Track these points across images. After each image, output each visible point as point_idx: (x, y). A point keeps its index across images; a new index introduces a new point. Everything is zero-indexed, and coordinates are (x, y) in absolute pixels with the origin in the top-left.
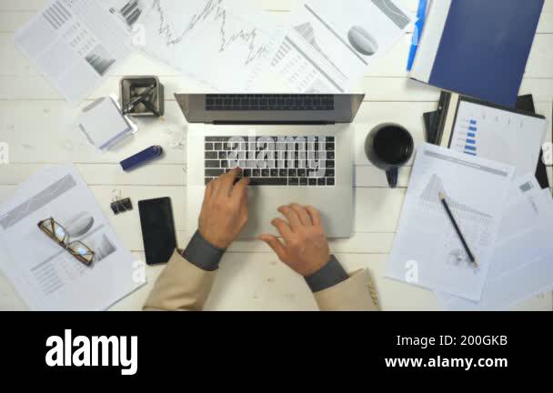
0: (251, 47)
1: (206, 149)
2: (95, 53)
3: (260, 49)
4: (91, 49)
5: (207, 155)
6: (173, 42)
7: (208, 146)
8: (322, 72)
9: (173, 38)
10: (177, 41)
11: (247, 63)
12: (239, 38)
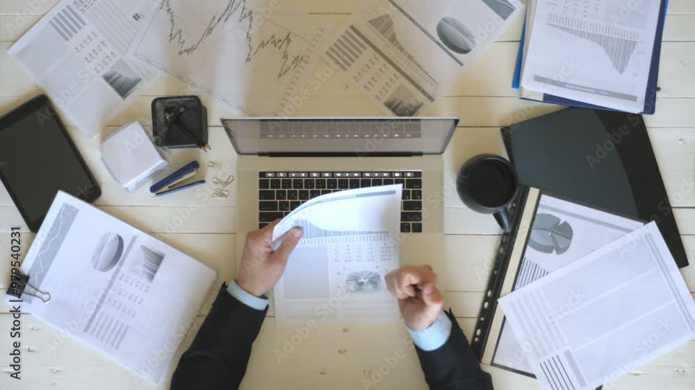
0: (285, 57)
1: (261, 187)
2: (115, 70)
3: (297, 58)
4: (110, 65)
5: (262, 194)
6: (187, 51)
7: (263, 184)
8: (406, 76)
9: (187, 46)
10: (193, 49)
11: (280, 76)
12: (270, 45)
